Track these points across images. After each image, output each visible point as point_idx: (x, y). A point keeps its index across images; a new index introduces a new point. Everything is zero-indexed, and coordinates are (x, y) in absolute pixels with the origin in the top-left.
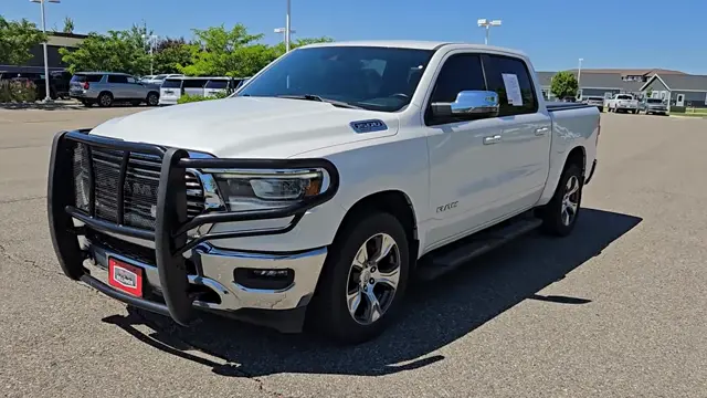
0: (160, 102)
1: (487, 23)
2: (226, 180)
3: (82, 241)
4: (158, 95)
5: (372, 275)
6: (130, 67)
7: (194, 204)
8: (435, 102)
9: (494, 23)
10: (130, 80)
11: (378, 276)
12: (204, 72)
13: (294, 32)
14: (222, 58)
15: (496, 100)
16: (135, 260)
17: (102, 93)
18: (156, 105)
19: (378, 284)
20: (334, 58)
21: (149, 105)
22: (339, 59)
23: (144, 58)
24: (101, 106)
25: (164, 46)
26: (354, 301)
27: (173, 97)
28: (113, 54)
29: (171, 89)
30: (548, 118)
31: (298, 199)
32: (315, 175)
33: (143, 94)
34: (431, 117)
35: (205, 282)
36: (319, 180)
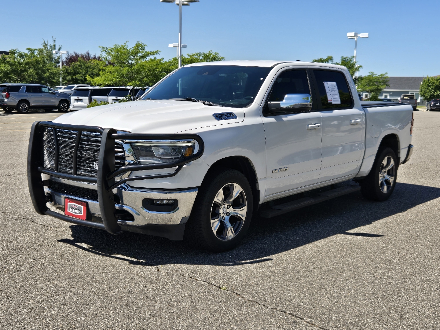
0: (71, 108)
1: (356, 35)
2: (138, 146)
3: (46, 190)
4: (68, 103)
5: (228, 210)
6: (43, 78)
7: (119, 161)
8: (270, 101)
9: (361, 35)
10: (44, 90)
11: (231, 210)
12: (108, 83)
13: (185, 46)
14: (125, 70)
15: (310, 99)
16: (82, 197)
17: (21, 102)
18: (66, 111)
19: (232, 216)
20: (207, 73)
21: (60, 111)
22: (208, 74)
23: (54, 70)
24: (20, 112)
25: (72, 59)
26: (215, 225)
27: (82, 104)
28: (30, 68)
29: (80, 98)
30: (362, 112)
31: (180, 158)
32: (190, 144)
33: (55, 102)
34: (267, 111)
35: (125, 208)
36: (193, 147)
